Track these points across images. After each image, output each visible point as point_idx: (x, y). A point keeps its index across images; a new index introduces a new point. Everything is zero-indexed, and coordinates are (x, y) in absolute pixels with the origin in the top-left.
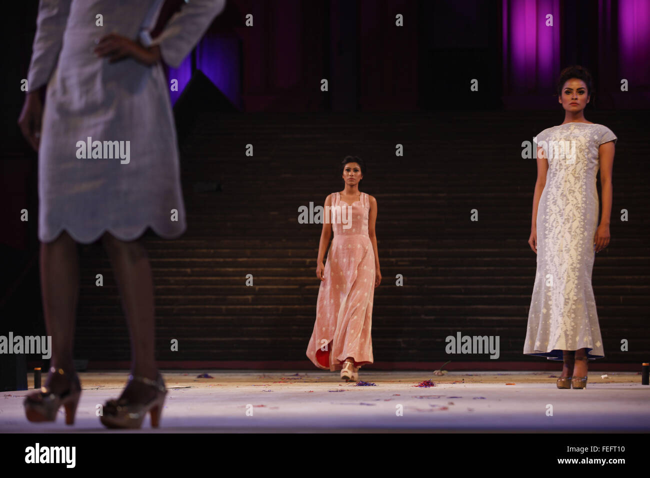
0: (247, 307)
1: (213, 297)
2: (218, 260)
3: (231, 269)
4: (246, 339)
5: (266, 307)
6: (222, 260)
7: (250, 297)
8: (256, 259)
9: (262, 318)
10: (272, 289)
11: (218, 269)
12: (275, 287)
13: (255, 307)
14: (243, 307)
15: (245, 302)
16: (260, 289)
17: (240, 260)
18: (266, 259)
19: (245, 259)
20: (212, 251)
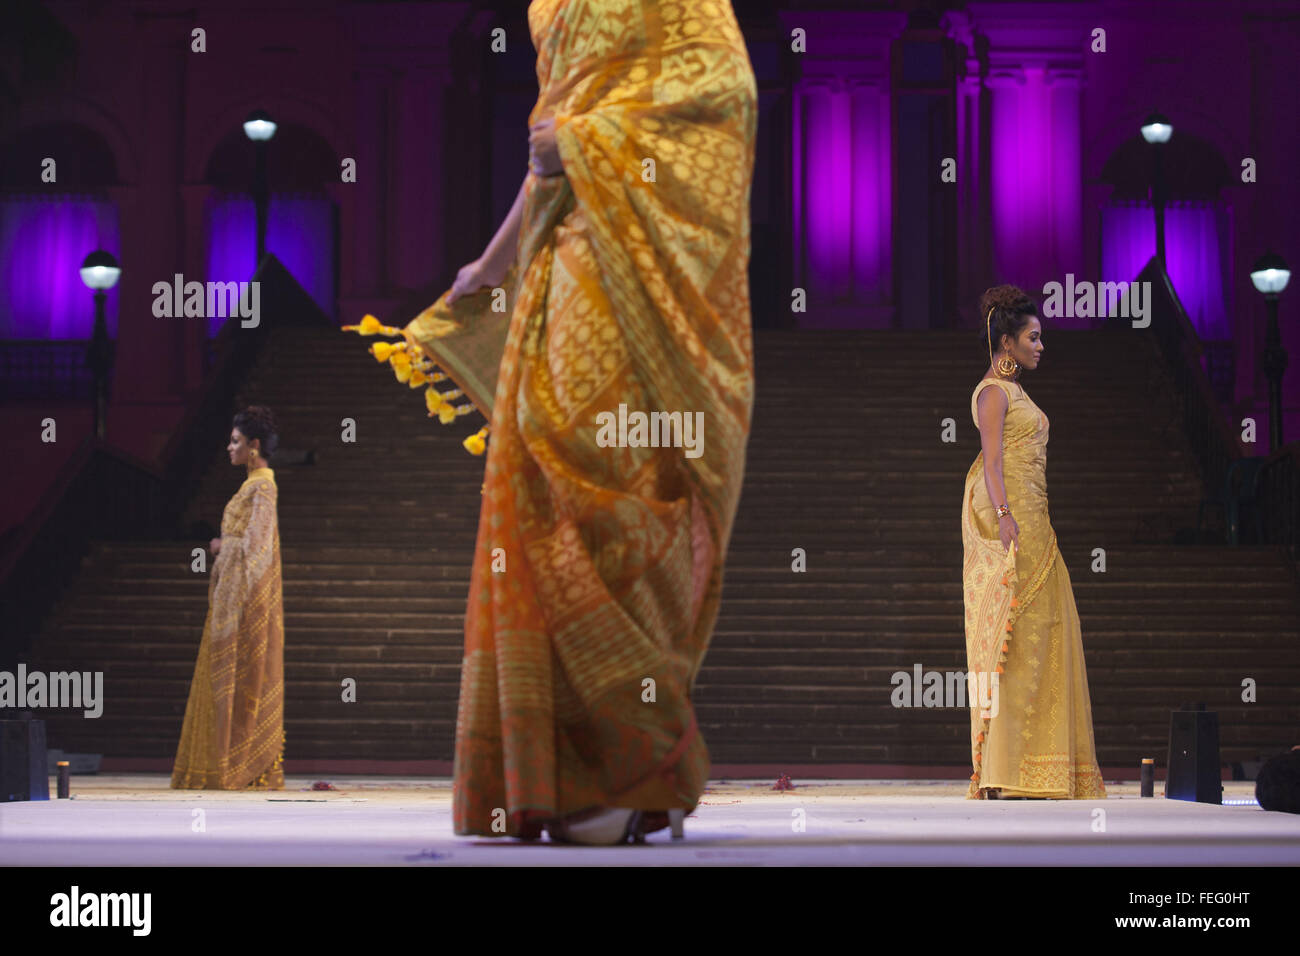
0: (373, 665)
1: (314, 648)
2: (318, 583)
3: (342, 600)
4: (375, 722)
5: (407, 666)
6: (325, 583)
7: (378, 649)
8: (386, 583)
9: (400, 684)
10: (417, 635)
11: (320, 599)
12: (422, 631)
13: (388, 665)
14: (368, 665)
15: (371, 658)
16: (395, 635)
17: (358, 583)
18: (403, 583)
19: (367, 582)
20: (308, 568)
